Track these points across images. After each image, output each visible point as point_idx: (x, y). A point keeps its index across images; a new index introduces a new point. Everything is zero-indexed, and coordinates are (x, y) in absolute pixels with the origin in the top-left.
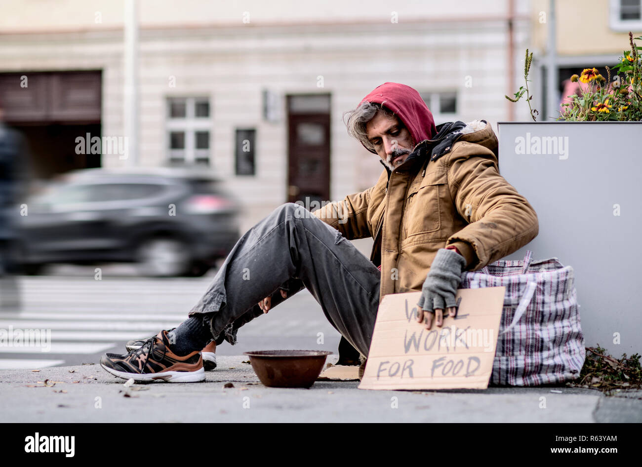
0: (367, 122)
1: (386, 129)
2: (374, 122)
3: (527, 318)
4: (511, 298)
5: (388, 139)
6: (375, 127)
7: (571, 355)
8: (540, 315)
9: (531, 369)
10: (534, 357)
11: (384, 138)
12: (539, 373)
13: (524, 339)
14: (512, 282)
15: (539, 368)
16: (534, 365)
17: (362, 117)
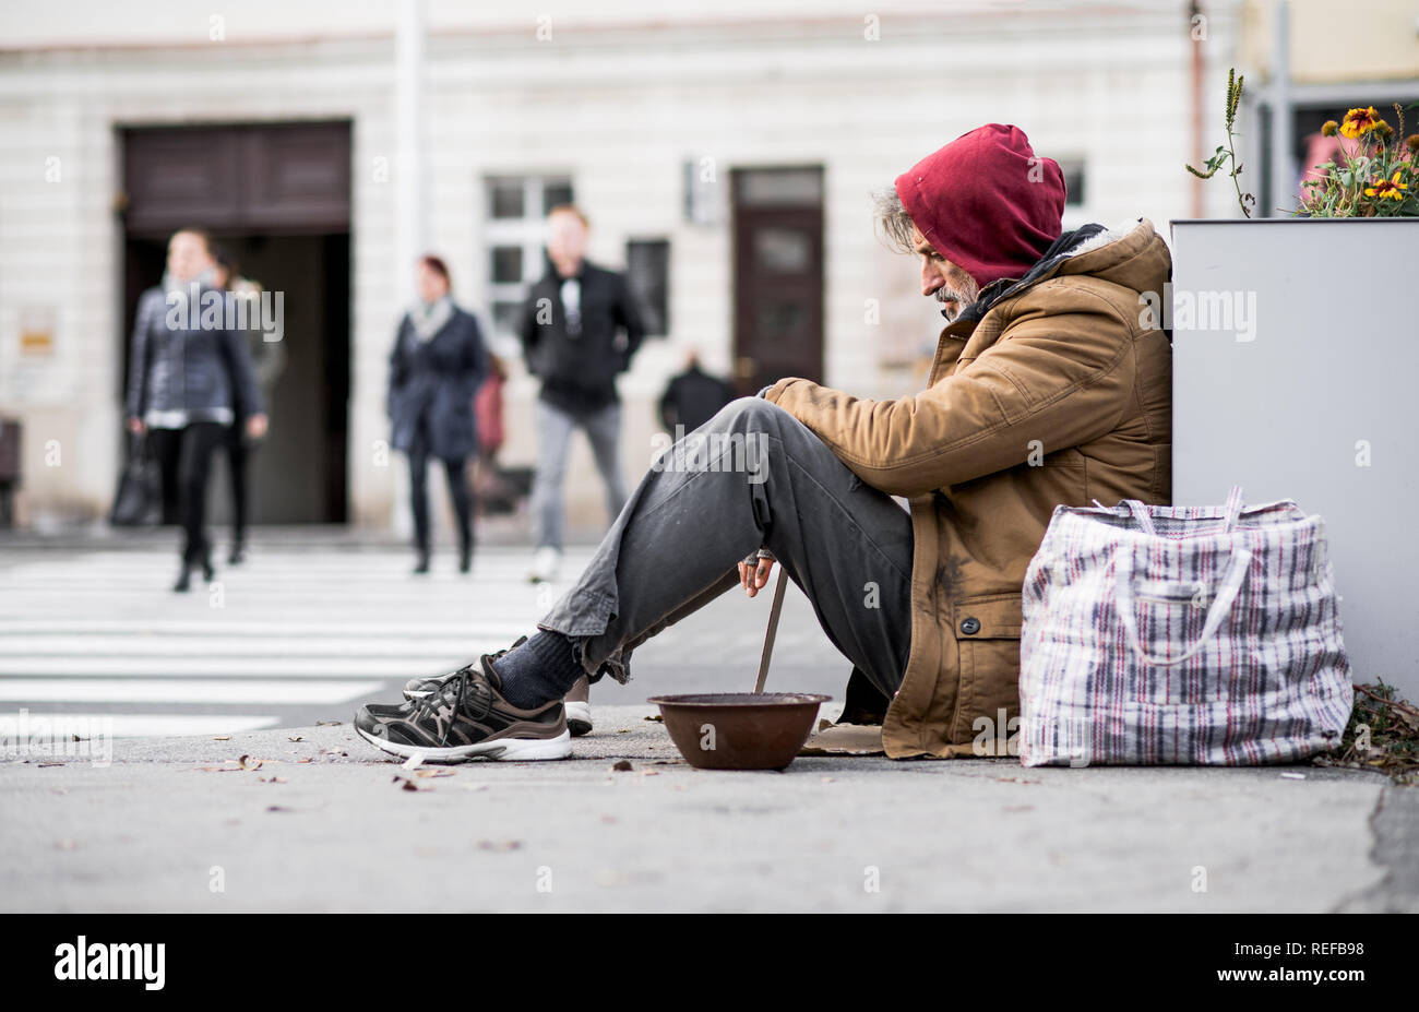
3: (1231, 625)
4: (1199, 583)
7: (1323, 699)
8: (1260, 618)
9: (1242, 729)
10: (1247, 704)
12: (1258, 738)
13: (1226, 668)
14: (1200, 550)
15: (1258, 728)
16: (1248, 721)
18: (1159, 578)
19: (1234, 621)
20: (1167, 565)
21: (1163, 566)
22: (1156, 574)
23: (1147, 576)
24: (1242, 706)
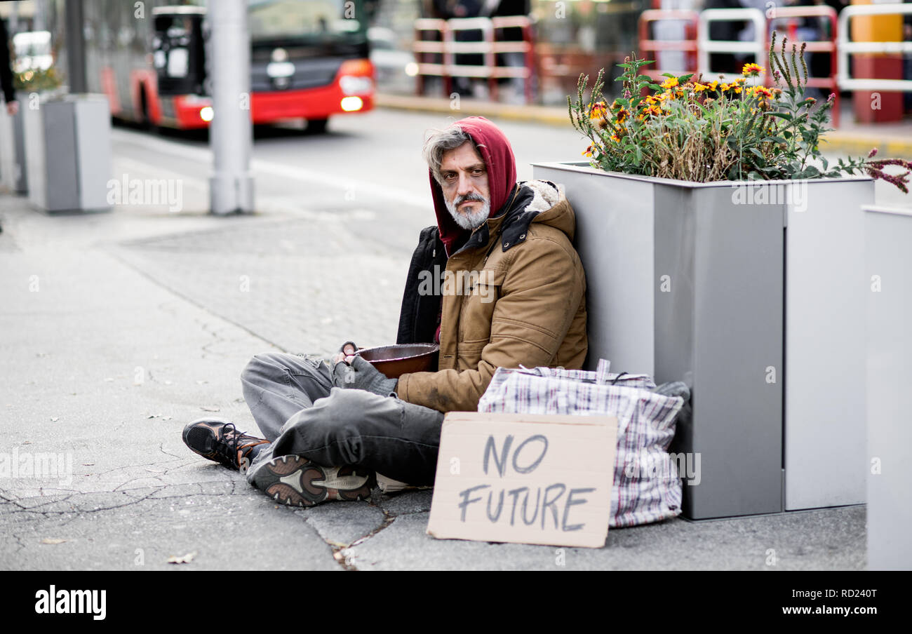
0: (448, 150)
1: (469, 165)
2: (456, 153)
3: (627, 442)
4: (609, 412)
5: (466, 176)
6: (456, 158)
7: (669, 487)
8: (644, 440)
9: (627, 504)
10: (630, 488)
11: (462, 174)
12: (633, 512)
13: (621, 468)
14: (610, 393)
15: (635, 504)
16: (630, 499)
17: (446, 142)
18: (584, 409)
19: (628, 440)
20: (589, 400)
21: (586, 402)
22: (582, 407)
23: (576, 408)
24: (627, 490)
